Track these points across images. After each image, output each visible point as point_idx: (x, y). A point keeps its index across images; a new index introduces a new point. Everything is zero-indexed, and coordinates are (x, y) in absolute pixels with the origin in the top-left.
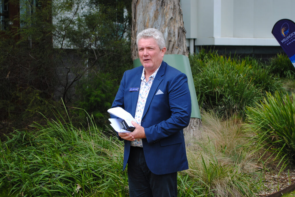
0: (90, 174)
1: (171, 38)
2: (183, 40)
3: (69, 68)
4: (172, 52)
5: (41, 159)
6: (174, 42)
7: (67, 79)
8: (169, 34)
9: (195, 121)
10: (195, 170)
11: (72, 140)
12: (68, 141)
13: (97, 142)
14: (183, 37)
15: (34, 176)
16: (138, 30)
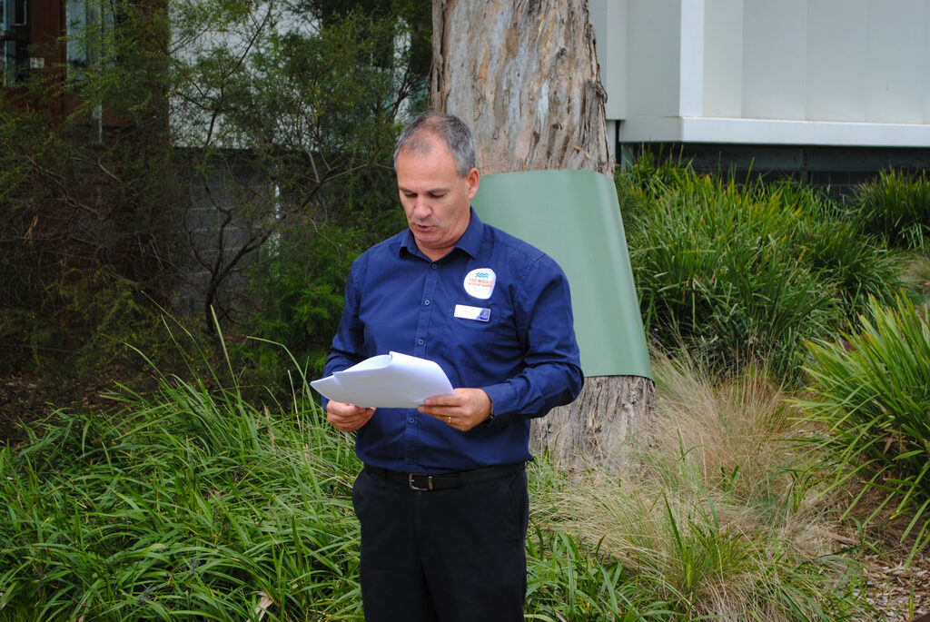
0: (302, 560)
1: (558, 118)
2: (597, 123)
3: (227, 209)
4: (561, 163)
5: (140, 507)
6: (568, 131)
7: (221, 246)
8: (554, 103)
9: (635, 385)
10: (643, 550)
11: (239, 446)
12: (225, 449)
13: (321, 453)
14: (598, 114)
15: (117, 565)
16: (453, 91)
